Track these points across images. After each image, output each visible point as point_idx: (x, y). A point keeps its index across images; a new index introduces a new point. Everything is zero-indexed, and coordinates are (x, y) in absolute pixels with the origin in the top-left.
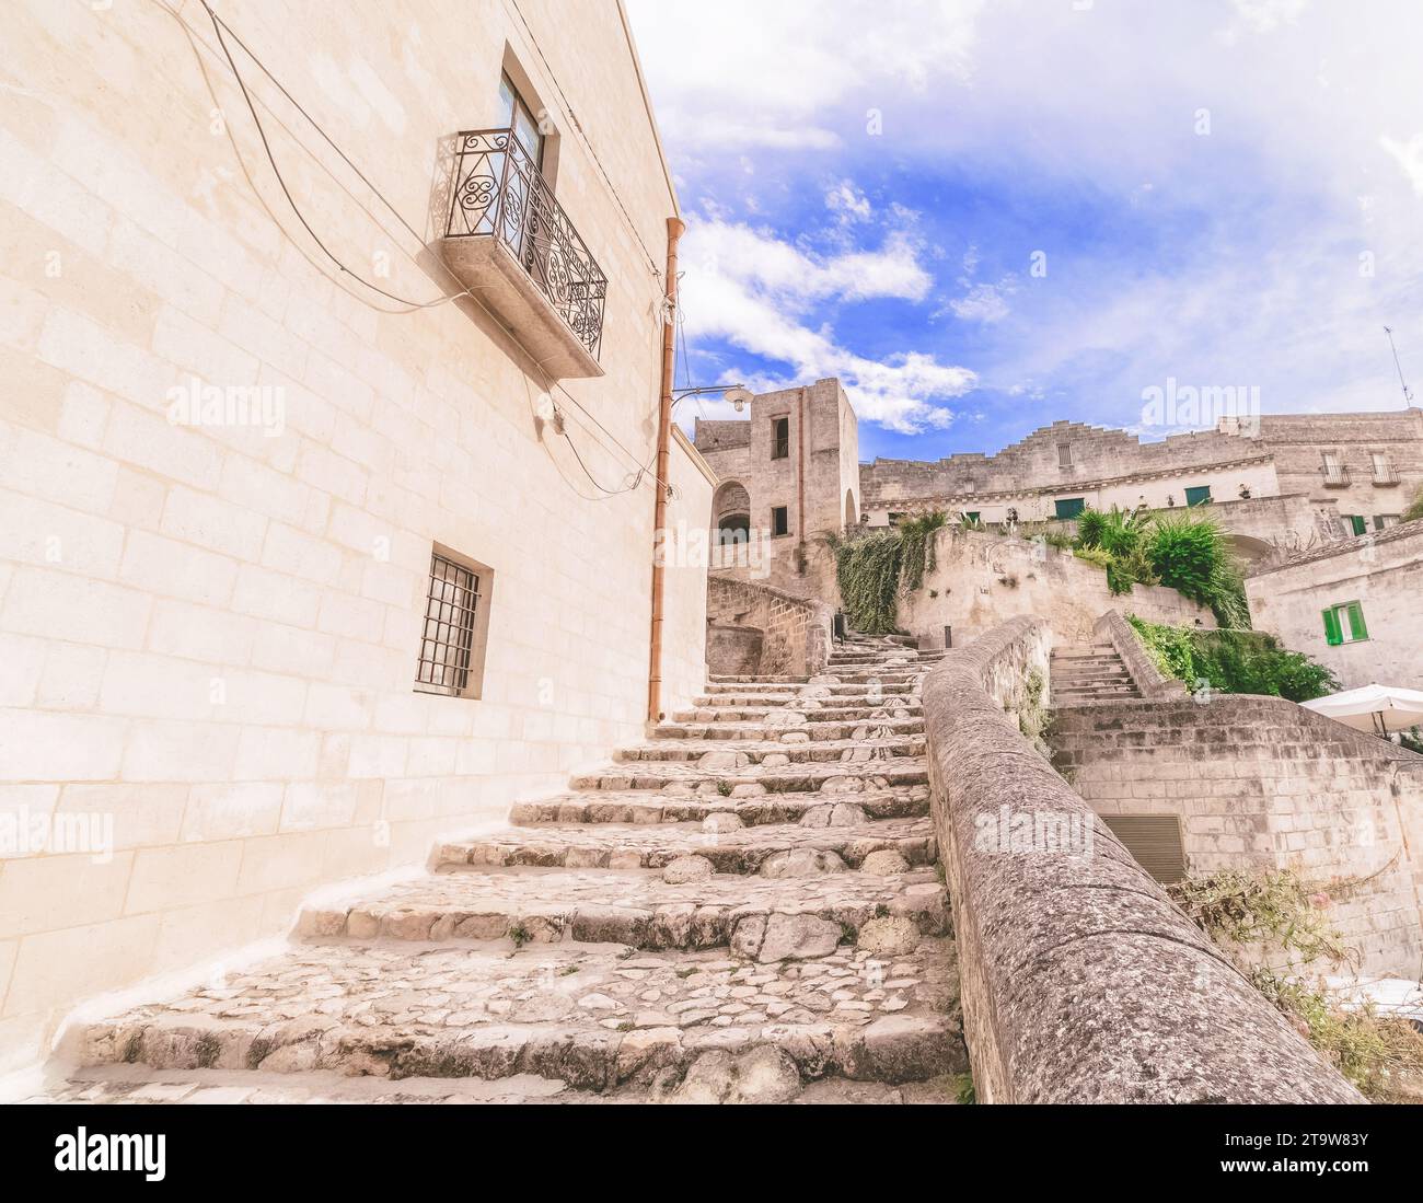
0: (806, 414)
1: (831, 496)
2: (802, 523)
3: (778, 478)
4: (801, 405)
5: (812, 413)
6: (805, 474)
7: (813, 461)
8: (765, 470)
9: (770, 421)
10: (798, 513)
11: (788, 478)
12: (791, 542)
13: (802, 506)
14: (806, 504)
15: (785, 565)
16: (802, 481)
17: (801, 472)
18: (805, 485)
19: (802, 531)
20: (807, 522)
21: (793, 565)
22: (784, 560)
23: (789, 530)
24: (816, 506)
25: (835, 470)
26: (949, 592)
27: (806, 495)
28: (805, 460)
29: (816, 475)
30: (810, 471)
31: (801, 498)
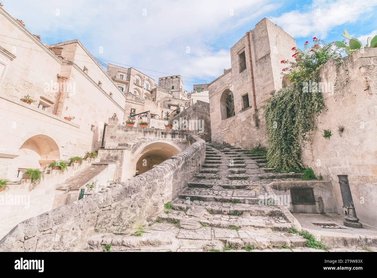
0: (252, 43)
1: (268, 80)
2: (255, 99)
3: (243, 81)
4: (249, 41)
5: (254, 42)
6: (254, 74)
7: (257, 65)
8: (238, 79)
9: (237, 55)
10: (252, 95)
11: (247, 79)
12: (251, 111)
13: (254, 91)
14: (256, 89)
15: (250, 124)
16: (253, 78)
17: (252, 73)
18: (254, 79)
19: (255, 104)
20: (257, 98)
21: (253, 123)
22: (249, 121)
23: (250, 105)
24: (261, 88)
25: (269, 64)
26: (342, 130)
27: (255, 85)
28: (253, 66)
29: (259, 72)
30: (256, 71)
31: (253, 86)
